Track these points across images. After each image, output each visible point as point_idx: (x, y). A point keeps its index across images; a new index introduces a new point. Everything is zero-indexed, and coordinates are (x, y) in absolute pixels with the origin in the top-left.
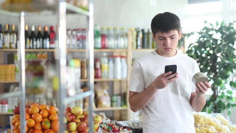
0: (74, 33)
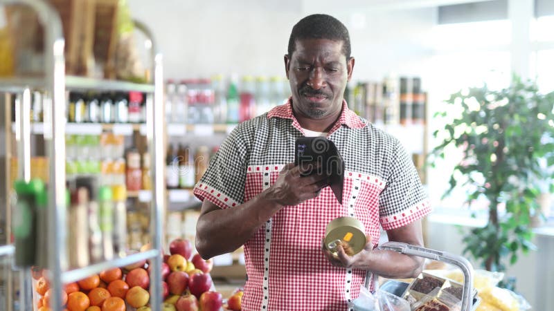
0: (182, 89)
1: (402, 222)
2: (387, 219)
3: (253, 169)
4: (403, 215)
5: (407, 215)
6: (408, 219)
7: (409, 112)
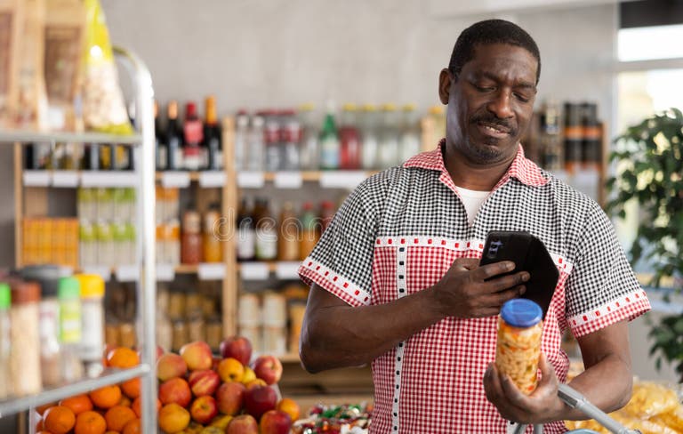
0: (259, 122)
1: (595, 323)
2: (574, 321)
3: (383, 241)
4: (597, 313)
5: (602, 315)
6: (605, 319)
7: (577, 152)
